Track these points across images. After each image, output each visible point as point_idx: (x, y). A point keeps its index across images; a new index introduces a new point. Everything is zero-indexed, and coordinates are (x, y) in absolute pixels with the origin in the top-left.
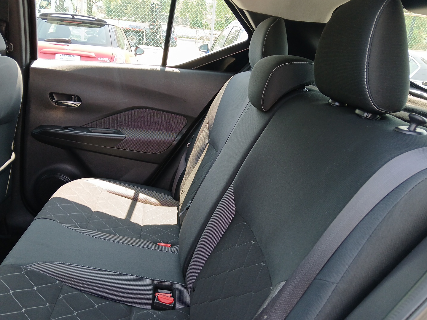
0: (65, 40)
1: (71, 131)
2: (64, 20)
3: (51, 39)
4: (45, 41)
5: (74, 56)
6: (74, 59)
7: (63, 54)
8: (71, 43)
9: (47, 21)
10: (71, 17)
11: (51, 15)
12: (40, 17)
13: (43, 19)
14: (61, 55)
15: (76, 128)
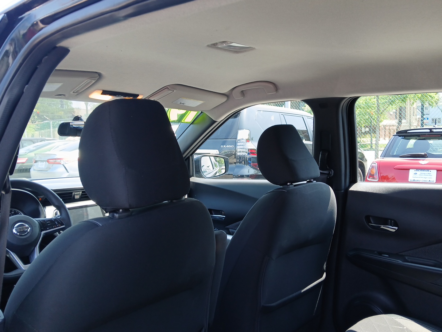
0: (421, 154)
1: (386, 258)
2: (421, 135)
3: (406, 154)
4: (401, 157)
5: (430, 170)
6: (429, 174)
7: (418, 169)
8: (427, 157)
9: (403, 137)
10: (429, 131)
11: (408, 132)
12: (397, 135)
13: (400, 136)
14: (416, 170)
15: (391, 255)
